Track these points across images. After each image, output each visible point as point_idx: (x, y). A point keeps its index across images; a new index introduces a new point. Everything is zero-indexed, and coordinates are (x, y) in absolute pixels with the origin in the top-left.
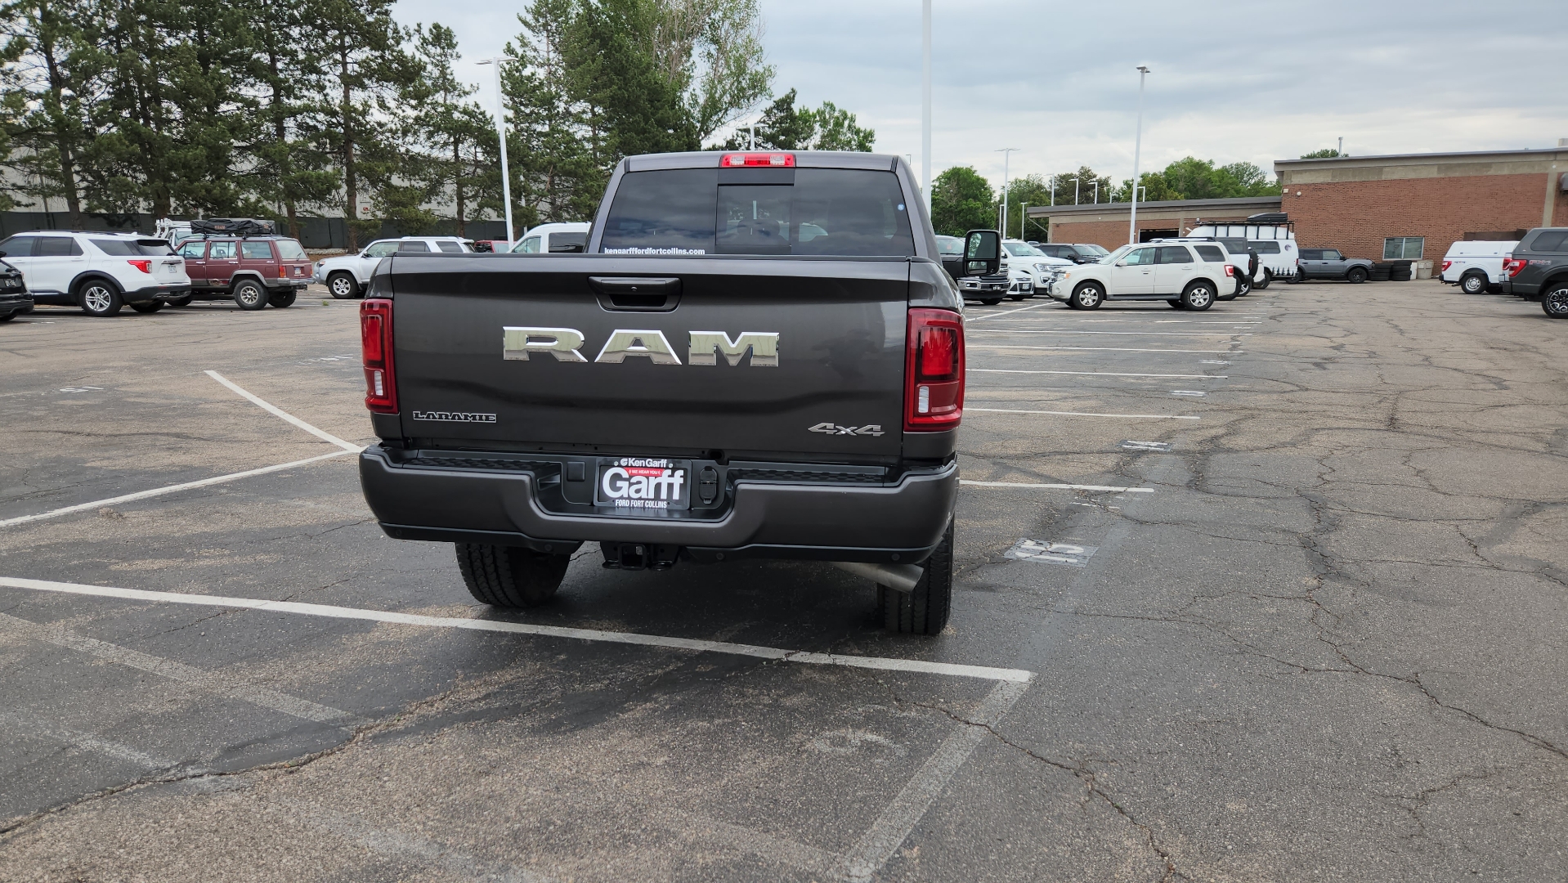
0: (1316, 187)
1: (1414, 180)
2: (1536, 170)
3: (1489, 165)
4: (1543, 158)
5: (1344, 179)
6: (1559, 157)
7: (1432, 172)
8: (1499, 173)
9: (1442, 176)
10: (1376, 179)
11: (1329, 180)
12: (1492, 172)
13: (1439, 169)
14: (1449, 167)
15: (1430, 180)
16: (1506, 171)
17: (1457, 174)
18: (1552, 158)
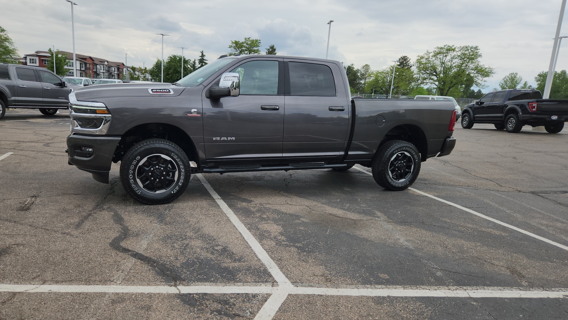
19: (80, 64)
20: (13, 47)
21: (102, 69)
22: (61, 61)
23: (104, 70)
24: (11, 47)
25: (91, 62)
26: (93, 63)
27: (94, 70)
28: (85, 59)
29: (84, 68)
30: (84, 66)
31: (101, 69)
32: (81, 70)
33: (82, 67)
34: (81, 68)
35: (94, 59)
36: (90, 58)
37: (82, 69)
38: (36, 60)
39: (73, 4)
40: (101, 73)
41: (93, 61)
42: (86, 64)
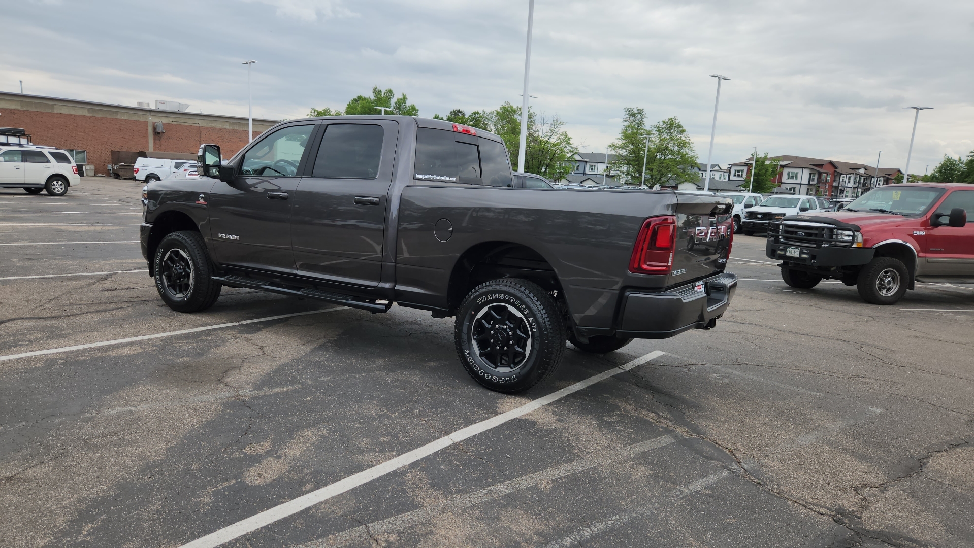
0: (11, 111)
1: (74, 115)
2: (141, 119)
3: (116, 113)
4: (144, 113)
5: (29, 109)
6: (152, 114)
7: (84, 112)
8: (123, 118)
9: (91, 115)
10: (50, 111)
11: (19, 107)
12: (118, 117)
13: (88, 111)
14: (95, 111)
15: (85, 116)
16: (126, 117)
17: (99, 115)
18: (148, 113)
19: (811, 174)
20: (692, 154)
21: (852, 180)
22: (767, 170)
23: (855, 183)
24: (690, 154)
25: (832, 170)
26: (835, 171)
27: (834, 184)
28: (820, 166)
29: (816, 180)
30: (816, 177)
31: (849, 182)
32: (809, 184)
33: (813, 179)
34: (809, 182)
35: (837, 165)
36: (831, 163)
37: (811, 183)
38: (742, 171)
39: (721, 78)
40: (848, 189)
41: (836, 168)
42: (820, 174)
